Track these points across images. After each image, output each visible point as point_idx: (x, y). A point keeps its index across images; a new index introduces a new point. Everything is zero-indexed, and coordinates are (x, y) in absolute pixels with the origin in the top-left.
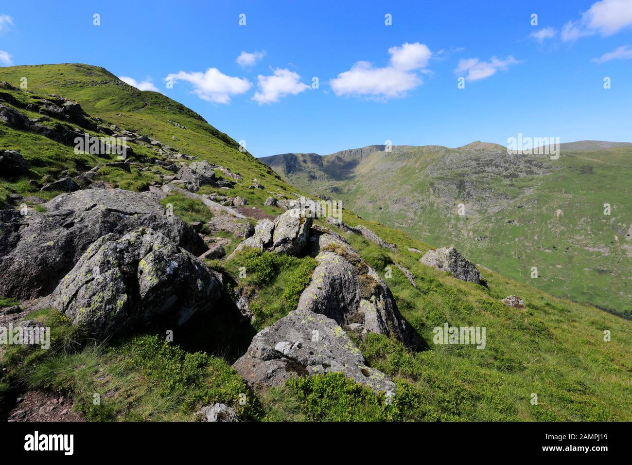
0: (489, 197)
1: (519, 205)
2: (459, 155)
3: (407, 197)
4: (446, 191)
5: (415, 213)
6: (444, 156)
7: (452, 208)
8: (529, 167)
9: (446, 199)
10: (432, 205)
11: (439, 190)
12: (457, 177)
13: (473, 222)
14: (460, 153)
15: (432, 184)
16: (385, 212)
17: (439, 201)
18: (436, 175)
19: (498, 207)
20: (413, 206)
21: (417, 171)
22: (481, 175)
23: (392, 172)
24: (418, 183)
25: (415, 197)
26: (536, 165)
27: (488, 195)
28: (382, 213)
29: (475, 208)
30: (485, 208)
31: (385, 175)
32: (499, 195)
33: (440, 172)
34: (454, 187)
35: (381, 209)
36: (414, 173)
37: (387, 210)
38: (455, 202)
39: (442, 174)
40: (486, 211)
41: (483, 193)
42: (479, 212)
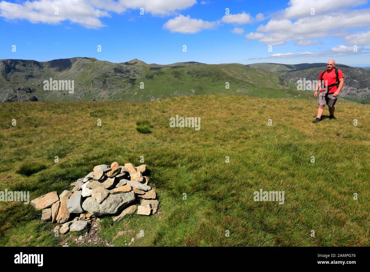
0: (114, 87)
1: (124, 91)
2: (108, 67)
3: (79, 88)
4: (98, 85)
5: (81, 96)
6: (102, 66)
7: (98, 93)
8: (134, 74)
9: (96, 89)
10: (90, 92)
11: (94, 84)
12: (104, 78)
13: (105, 99)
14: (109, 65)
15: (92, 81)
16: (66, 96)
17: (94, 90)
18: (96, 76)
19: (117, 92)
20: (81, 93)
21: (89, 74)
22: (115, 77)
23: (77, 74)
24: (86, 81)
25: (83, 88)
26: (137, 73)
27: (114, 86)
28: (65, 97)
29: (108, 93)
30: (112, 92)
31: (72, 76)
32: (119, 86)
33: (98, 75)
34: (101, 83)
35: (65, 95)
36: (87, 75)
37: (68, 96)
38: (100, 90)
39: (98, 76)
40: (112, 94)
41: (113, 86)
42: (109, 94)
